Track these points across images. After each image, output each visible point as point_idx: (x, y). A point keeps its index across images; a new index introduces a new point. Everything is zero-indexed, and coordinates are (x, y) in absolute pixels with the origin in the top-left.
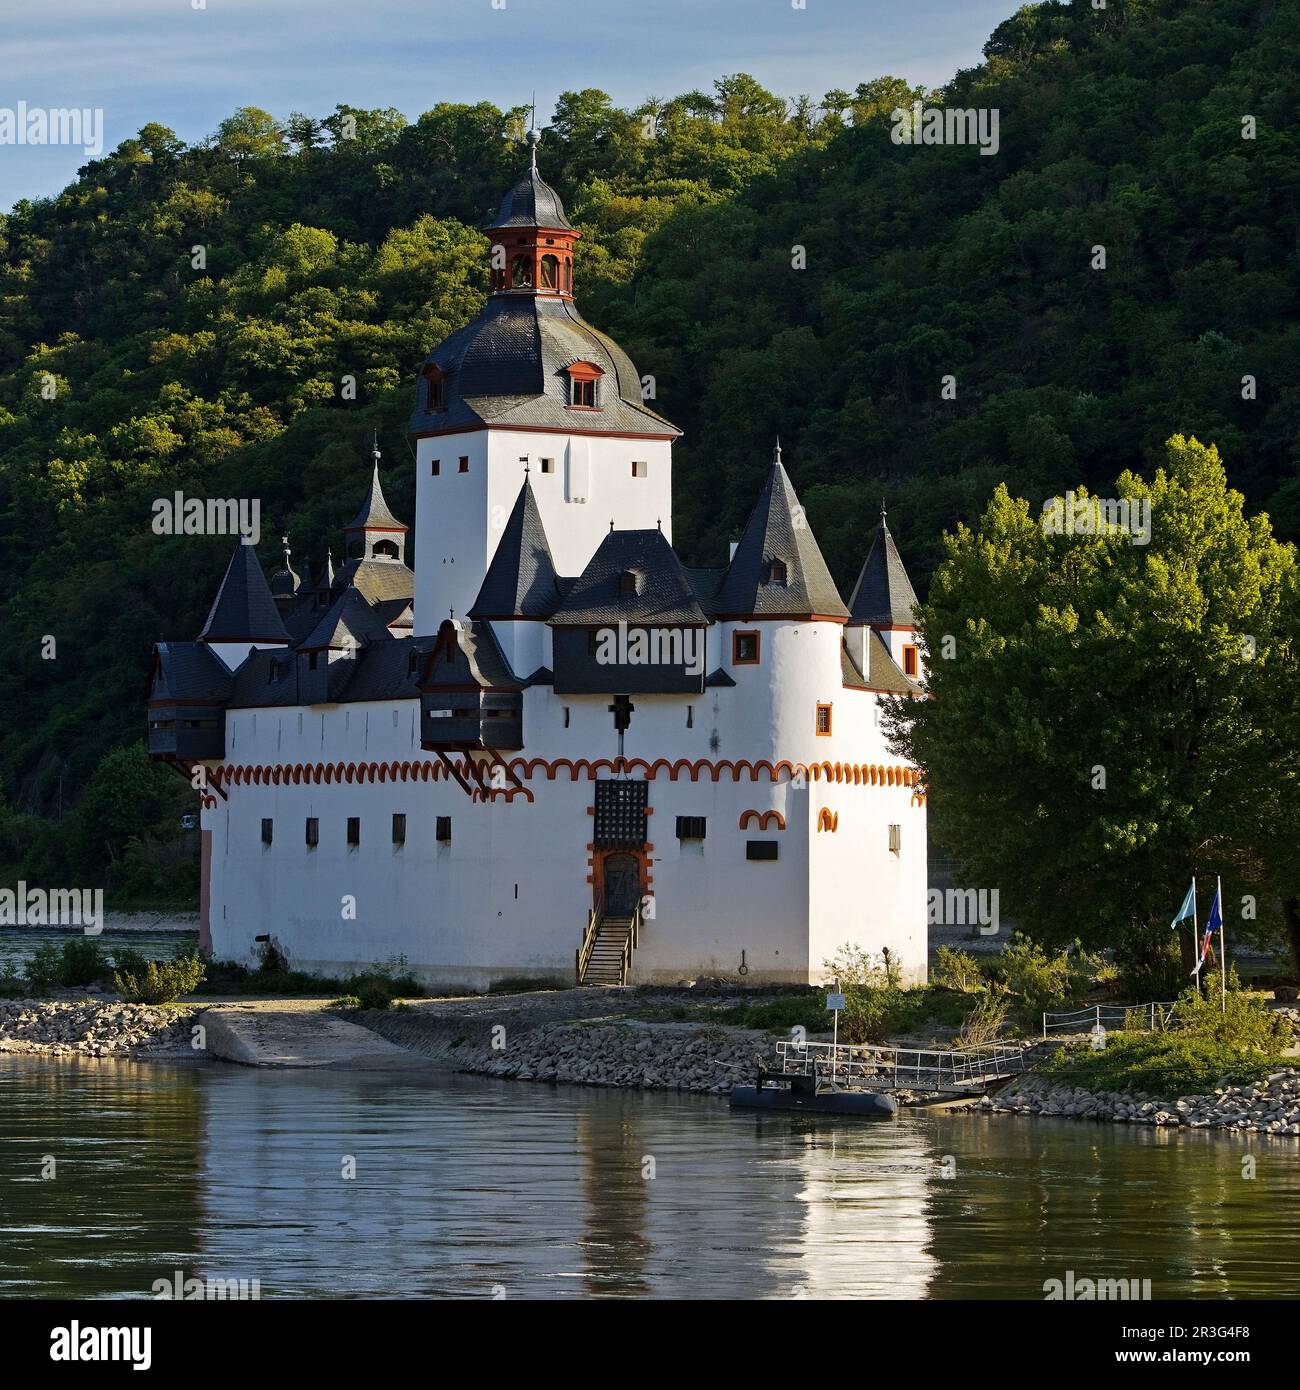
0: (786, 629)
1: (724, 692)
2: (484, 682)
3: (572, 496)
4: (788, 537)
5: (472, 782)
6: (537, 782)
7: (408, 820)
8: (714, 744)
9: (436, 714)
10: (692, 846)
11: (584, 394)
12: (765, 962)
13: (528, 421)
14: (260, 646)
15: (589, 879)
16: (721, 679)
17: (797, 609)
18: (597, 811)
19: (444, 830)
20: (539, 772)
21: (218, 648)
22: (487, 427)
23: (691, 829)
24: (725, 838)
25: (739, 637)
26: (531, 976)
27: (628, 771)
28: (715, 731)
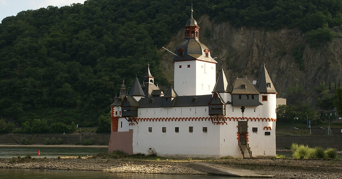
2: (224, 103)
3: (205, 72)
9: (211, 109)
11: (207, 55)
13: (200, 59)
14: (142, 97)
15: (237, 139)
16: (261, 104)
17: (273, 92)
18: (239, 127)
19: (205, 130)
20: (228, 120)
21: (135, 97)
22: (195, 59)
23: (255, 130)
24: (261, 132)
25: (264, 97)
27: (244, 119)
28: (259, 113)
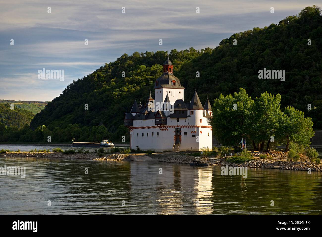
0: (197, 111)
1: (190, 118)
2: (162, 117)
3: (173, 96)
4: (197, 100)
5: (161, 128)
6: (168, 128)
7: (154, 133)
8: (188, 124)
9: (157, 121)
10: (186, 135)
11: (174, 84)
12: (194, 148)
13: (168, 87)
14: (137, 113)
15: (174, 139)
16: (189, 116)
17: (198, 108)
18: (175, 132)
19: (158, 134)
20: (168, 127)
21: (132, 113)
22: (163, 88)
23: (186, 133)
24: (190, 134)
25: (191, 111)
26: (168, 150)
27: (179, 127)
28: (188, 122)
